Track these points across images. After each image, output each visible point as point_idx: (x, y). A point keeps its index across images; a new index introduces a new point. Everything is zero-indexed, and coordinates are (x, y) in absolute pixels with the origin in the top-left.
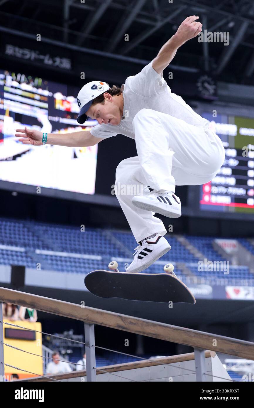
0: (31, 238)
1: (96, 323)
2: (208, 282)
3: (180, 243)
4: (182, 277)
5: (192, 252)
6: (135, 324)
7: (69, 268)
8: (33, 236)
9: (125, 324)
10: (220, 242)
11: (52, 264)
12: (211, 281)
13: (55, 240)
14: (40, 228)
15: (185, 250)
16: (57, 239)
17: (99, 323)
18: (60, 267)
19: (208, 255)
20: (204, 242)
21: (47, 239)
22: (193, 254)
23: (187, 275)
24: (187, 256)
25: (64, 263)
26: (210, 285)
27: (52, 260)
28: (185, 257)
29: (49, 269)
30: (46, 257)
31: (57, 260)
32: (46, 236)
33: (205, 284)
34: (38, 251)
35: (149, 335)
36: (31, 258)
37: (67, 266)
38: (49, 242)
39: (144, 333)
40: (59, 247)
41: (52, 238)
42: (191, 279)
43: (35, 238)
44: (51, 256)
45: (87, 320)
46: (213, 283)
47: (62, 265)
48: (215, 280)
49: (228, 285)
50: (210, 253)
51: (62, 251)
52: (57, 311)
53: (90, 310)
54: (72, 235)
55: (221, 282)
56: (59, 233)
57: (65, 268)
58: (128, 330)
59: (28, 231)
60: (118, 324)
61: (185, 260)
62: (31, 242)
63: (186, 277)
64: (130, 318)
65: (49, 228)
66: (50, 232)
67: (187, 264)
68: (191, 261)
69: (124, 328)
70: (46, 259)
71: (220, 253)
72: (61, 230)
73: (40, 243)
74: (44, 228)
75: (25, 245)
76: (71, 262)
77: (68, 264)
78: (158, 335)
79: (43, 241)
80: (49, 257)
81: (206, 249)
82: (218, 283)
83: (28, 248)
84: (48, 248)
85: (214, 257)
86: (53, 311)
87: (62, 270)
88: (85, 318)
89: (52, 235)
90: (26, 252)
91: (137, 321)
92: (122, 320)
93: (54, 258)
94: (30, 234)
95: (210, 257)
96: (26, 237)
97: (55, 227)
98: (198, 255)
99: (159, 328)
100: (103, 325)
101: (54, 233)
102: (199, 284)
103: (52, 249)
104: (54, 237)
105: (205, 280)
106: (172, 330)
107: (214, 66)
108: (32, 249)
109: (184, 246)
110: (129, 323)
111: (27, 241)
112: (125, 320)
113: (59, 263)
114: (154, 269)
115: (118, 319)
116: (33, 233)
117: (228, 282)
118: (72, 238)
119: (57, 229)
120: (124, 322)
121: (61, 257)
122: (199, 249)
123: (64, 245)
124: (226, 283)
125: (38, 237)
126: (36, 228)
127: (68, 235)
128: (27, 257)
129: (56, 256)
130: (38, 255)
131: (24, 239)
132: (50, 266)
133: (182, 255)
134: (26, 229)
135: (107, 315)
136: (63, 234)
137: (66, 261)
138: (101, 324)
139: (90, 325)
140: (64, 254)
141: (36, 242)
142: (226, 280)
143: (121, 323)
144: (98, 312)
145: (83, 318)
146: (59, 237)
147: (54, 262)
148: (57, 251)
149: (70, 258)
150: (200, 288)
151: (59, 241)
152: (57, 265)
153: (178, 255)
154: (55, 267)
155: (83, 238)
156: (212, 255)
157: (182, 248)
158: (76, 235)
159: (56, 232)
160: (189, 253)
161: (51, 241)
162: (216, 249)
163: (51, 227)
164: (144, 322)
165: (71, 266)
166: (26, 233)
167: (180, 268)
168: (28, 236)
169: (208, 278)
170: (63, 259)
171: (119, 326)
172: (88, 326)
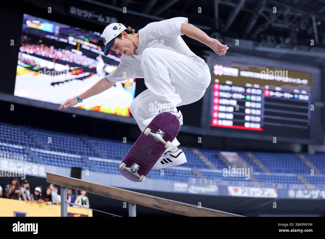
0: (85, 148)
1: (137, 203)
2: (215, 183)
3: (195, 154)
4: (196, 179)
5: (203, 161)
6: (167, 204)
7: (113, 171)
8: (87, 147)
9: (160, 204)
10: (224, 154)
11: (100, 168)
12: (217, 183)
13: (103, 151)
14: (92, 142)
15: (198, 159)
16: (104, 150)
17: (140, 203)
18: (106, 170)
19: (215, 163)
20: (212, 153)
21: (97, 149)
22: (204, 163)
23: (199, 178)
24: (200, 164)
25: (109, 167)
26: (217, 185)
27: (100, 165)
28: (198, 164)
29: (98, 172)
30: (96, 162)
31: (104, 165)
32: (97, 147)
33: (213, 184)
34: (90, 158)
35: (177, 212)
36: (85, 163)
37: (111, 169)
38: (99, 151)
39: (173, 211)
40: (106, 156)
41: (101, 149)
42: (202, 181)
43: (89, 149)
44: (100, 162)
45: (131, 201)
46: (219, 184)
47: (108, 169)
48: (220, 182)
49: (230, 185)
50: (217, 162)
51: (108, 158)
52: (108, 194)
53: (133, 194)
54: (116, 147)
55: (225, 183)
56: (106, 146)
57: (110, 171)
58: (162, 208)
59: (84, 144)
60: (154, 204)
61: (199, 166)
62: (85, 152)
63: (199, 179)
64: (163, 200)
65: (99, 142)
66: (99, 145)
67: (200, 170)
68: (203, 167)
69: (159, 207)
70: (96, 164)
71: (224, 162)
72: (108, 143)
73: (92, 152)
74: (95, 141)
75: (81, 154)
76: (114, 167)
77: (113, 168)
78: (184, 213)
79: (94, 151)
80: (98, 163)
81: (214, 159)
82: (222, 184)
83: (83, 156)
84: (98, 156)
85: (220, 165)
86: (105, 194)
87: (108, 173)
88: (129, 199)
89: (101, 146)
90: (81, 159)
91: (168, 202)
92: (157, 201)
93: (102, 163)
94: (85, 145)
95: (217, 165)
96: (82, 148)
97: (103, 141)
98: (208, 163)
99: (185, 207)
100: (142, 205)
101: (103, 145)
102: (208, 184)
103: (101, 157)
104: (103, 148)
105: (213, 181)
106: (195, 209)
107: (223, 25)
108: (86, 157)
109: (198, 156)
110: (162, 203)
111: (82, 151)
112: (159, 201)
113: (106, 167)
114: (176, 173)
115: (154, 200)
116: (87, 145)
117: (230, 183)
118: (116, 150)
119: (105, 142)
120: (159, 203)
121: (107, 163)
122: (209, 159)
123: (110, 154)
124: (228, 184)
125: (91, 148)
126: (90, 141)
127: (112, 147)
128: (82, 162)
129: (104, 162)
130: (91, 161)
131: (81, 149)
132: (99, 169)
133: (197, 163)
134: (82, 142)
135: (146, 197)
136: (109, 146)
137: (111, 166)
138: (141, 204)
139: (133, 205)
140: (110, 161)
141: (89, 152)
142: (228, 182)
143: (156, 203)
144: (139, 195)
145: (128, 199)
146: (106, 148)
147: (102, 167)
148: (105, 158)
149: (114, 163)
150: (209, 187)
151: (106, 151)
152: (104, 168)
153: (193, 163)
154: (103, 170)
155: (124, 149)
156: (218, 163)
157: (196, 158)
158: (119, 147)
159: (104, 144)
160: (202, 162)
161: (100, 151)
162: (221, 159)
163: (100, 141)
164: (174, 202)
165: (115, 170)
166: (82, 145)
167: (194, 173)
168: (84, 147)
169: (215, 180)
170: (109, 164)
171: (155, 206)
172: (132, 206)
